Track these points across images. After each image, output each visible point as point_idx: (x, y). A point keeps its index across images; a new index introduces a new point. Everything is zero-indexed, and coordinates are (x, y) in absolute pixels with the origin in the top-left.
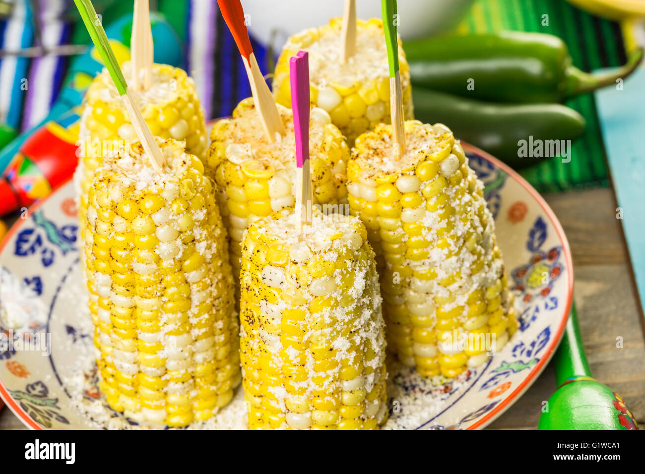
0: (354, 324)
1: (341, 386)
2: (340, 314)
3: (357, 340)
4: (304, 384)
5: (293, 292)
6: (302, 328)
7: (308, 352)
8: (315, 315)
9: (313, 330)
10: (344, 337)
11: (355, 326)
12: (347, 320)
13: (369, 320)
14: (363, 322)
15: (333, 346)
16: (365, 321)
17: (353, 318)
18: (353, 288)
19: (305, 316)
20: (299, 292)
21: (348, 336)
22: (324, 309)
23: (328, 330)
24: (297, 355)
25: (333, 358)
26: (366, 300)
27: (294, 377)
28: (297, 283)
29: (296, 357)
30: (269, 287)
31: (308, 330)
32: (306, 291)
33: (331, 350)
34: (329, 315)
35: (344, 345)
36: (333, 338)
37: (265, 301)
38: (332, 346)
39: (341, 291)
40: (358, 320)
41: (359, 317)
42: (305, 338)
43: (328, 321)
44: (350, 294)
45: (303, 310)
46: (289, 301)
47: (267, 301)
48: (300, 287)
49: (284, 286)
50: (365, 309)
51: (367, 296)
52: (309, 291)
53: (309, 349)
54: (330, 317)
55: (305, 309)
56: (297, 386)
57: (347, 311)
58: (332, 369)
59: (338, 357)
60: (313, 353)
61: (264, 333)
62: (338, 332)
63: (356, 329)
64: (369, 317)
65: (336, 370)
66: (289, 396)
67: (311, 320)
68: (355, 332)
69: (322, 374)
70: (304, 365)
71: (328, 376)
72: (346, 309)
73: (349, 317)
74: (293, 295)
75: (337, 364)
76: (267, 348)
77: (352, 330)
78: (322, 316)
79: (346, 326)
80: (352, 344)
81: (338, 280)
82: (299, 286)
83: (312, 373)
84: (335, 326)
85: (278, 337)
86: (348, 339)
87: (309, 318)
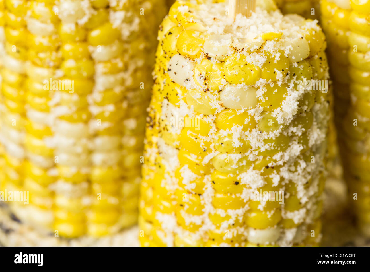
0: (274, 158)
1: (245, 234)
2: (255, 139)
3: (276, 179)
4: (197, 220)
5: (198, 95)
6: (202, 145)
7: (208, 179)
8: (223, 133)
9: (217, 152)
10: (258, 171)
11: (275, 161)
12: (263, 149)
13: (298, 157)
14: (286, 158)
15: (240, 179)
16: (290, 157)
17: (273, 148)
18: (279, 108)
19: (209, 131)
20: (206, 97)
21: (262, 171)
22: (234, 127)
23: (236, 156)
24: (192, 180)
25: (238, 195)
26: (298, 130)
27: (187, 207)
28: (206, 84)
29: (191, 182)
30: (174, 82)
31: (211, 151)
32: (215, 97)
33: (237, 183)
34: (239, 136)
35: (254, 182)
36: (241, 169)
37: (166, 100)
38: (238, 178)
39: (261, 109)
40: (280, 154)
41: (284, 150)
42: (206, 160)
43: (237, 144)
44: (274, 116)
45: (208, 123)
46: (192, 106)
47: (168, 100)
48: (208, 90)
49: (188, 85)
50: (294, 142)
51: (300, 126)
52: (219, 99)
53: (210, 175)
54: (241, 139)
55: (210, 121)
56: (188, 219)
57: (266, 138)
58: (235, 209)
59: (245, 196)
60: (213, 182)
61: (162, 142)
62: (250, 163)
63: (275, 164)
64: (298, 153)
65: (240, 211)
66: (179, 230)
67: (216, 138)
68: (273, 168)
69: (221, 212)
70: (200, 195)
71: (228, 217)
72: (265, 135)
73: (267, 146)
74: (198, 99)
75: (242, 204)
76: (163, 162)
77: (270, 165)
78: (230, 136)
79: (261, 157)
80: (266, 183)
81: (260, 93)
82: (206, 88)
83: (208, 208)
84: (247, 154)
85: (176, 151)
86: (262, 174)
87: (214, 135)
